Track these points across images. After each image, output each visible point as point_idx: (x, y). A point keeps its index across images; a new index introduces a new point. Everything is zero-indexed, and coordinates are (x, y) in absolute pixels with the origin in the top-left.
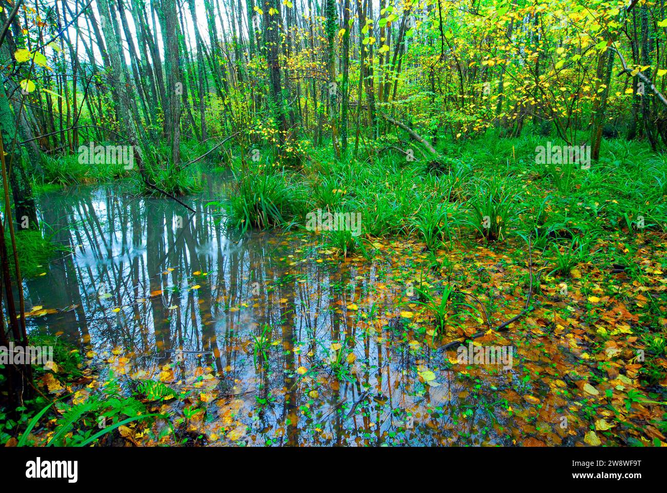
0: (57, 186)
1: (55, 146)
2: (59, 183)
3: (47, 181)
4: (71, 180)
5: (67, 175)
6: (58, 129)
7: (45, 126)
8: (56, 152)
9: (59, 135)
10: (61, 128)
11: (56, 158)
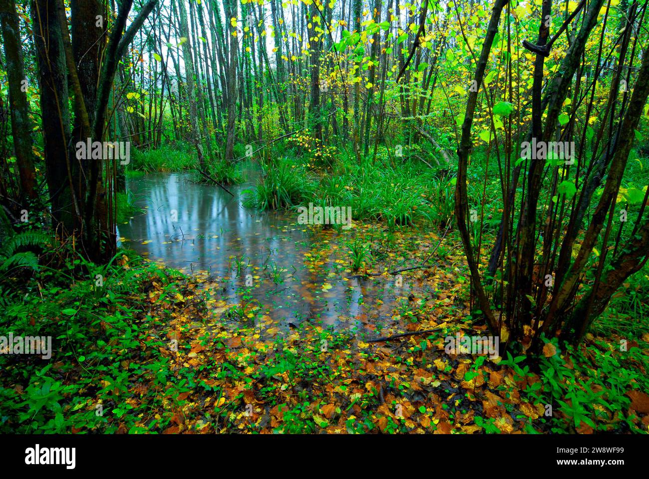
0: (141, 172)
1: (144, 142)
2: (143, 170)
3: (135, 169)
4: (151, 169)
5: (149, 165)
6: (147, 129)
7: (138, 126)
8: (144, 147)
9: (147, 134)
10: (150, 129)
11: (144, 151)
